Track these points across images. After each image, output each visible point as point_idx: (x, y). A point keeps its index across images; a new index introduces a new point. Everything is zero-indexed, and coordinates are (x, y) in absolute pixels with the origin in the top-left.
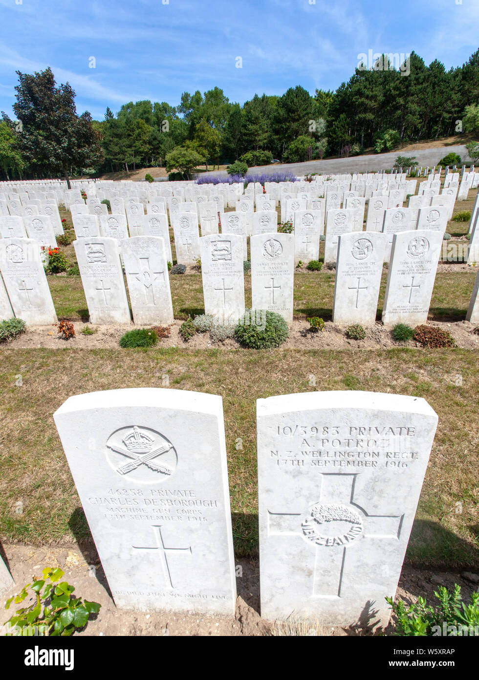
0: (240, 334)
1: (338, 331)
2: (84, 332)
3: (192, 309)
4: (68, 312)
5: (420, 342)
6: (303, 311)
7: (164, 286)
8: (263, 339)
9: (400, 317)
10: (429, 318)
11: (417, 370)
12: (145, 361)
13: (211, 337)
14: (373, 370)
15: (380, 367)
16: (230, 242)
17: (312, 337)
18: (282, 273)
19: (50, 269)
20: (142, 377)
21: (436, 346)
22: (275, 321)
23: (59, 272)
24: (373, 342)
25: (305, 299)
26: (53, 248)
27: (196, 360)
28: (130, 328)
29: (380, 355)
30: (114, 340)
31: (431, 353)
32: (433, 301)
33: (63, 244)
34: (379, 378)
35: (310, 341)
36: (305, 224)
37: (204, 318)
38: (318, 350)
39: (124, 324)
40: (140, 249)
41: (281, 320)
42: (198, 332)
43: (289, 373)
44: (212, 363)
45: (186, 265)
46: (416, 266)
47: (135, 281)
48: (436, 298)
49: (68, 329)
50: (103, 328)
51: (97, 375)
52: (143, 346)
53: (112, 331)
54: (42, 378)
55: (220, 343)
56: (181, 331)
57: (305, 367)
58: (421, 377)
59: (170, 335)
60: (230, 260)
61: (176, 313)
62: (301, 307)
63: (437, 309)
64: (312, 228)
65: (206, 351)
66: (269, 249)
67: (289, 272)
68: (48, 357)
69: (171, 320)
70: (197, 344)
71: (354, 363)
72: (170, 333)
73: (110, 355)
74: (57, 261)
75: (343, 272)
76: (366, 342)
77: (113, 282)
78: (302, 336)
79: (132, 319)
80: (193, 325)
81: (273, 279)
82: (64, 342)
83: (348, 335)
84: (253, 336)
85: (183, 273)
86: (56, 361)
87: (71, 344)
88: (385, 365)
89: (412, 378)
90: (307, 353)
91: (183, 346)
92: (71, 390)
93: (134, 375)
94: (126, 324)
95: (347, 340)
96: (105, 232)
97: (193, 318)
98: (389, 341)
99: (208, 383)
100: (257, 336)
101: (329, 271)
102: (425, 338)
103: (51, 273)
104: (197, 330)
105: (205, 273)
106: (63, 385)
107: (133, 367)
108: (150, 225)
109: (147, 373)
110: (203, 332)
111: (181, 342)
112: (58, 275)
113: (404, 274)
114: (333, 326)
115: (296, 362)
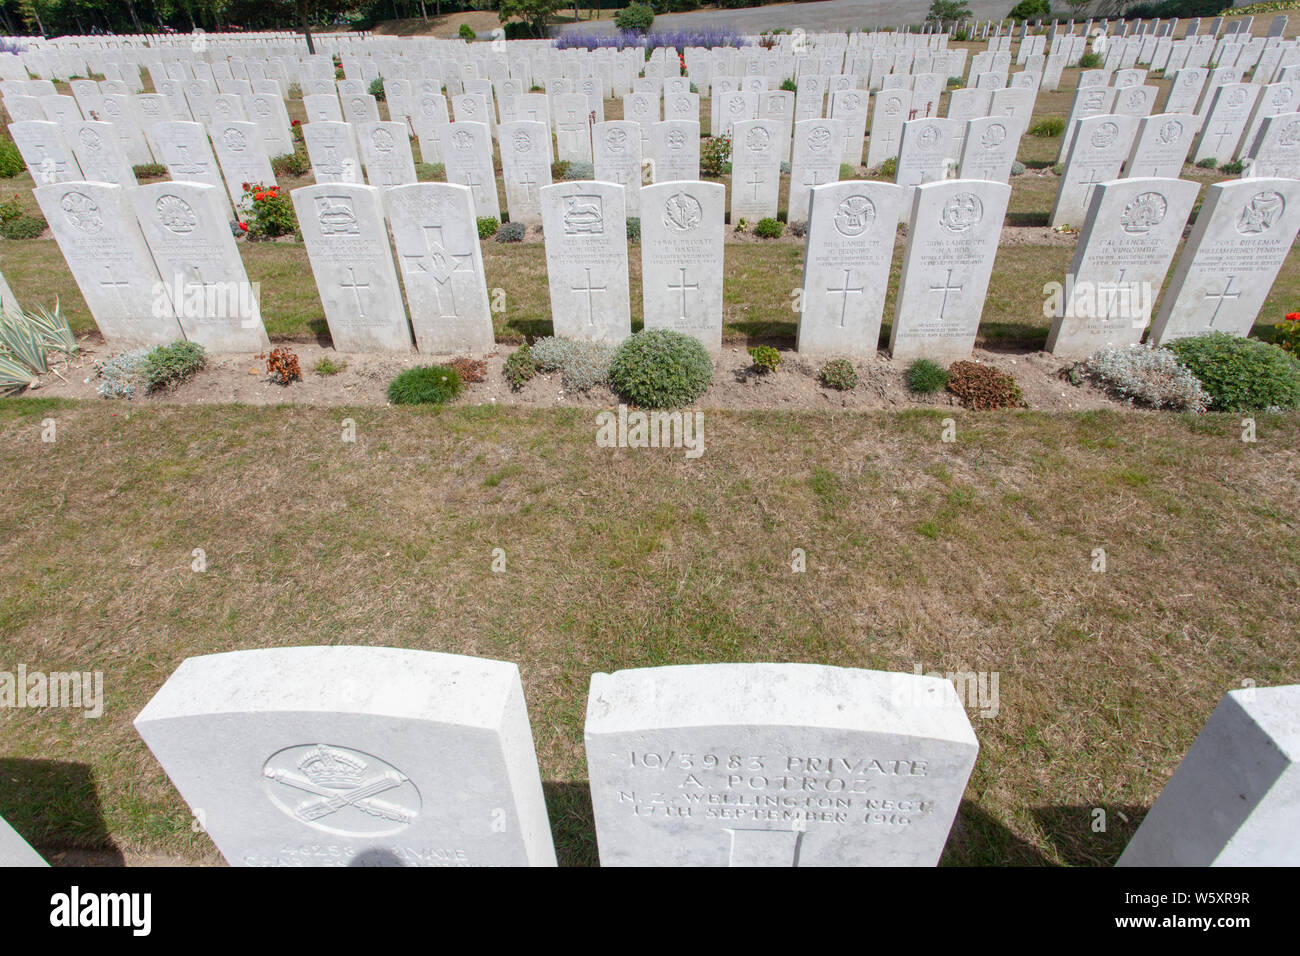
0: (619, 377)
1: (805, 371)
2: (319, 370)
3: (531, 322)
4: (292, 324)
5: (958, 395)
6: (741, 327)
7: (474, 280)
8: (663, 389)
9: (922, 345)
10: (977, 345)
11: (951, 459)
12: (433, 434)
13: (565, 383)
14: (868, 458)
15: (881, 452)
16: (600, 197)
17: (757, 384)
18: (701, 259)
19: (262, 229)
20: (425, 471)
21: (987, 405)
22: (686, 353)
23: (280, 235)
24: (870, 394)
25: (747, 300)
26: (268, 187)
27: (533, 432)
28: (411, 362)
29: (882, 425)
30: (378, 386)
31: (977, 421)
32: (987, 307)
33: (292, 172)
34: (877, 477)
35: (752, 392)
36: (753, 148)
37: (551, 344)
38: (766, 412)
39: (399, 352)
40: (425, 210)
41: (698, 350)
42: (540, 372)
43: (708, 463)
44: (562, 441)
45: (526, 224)
46: (957, 250)
47: (417, 272)
48: (992, 301)
49: (287, 364)
50: (358, 361)
51: (338, 465)
52: (433, 402)
53: (374, 367)
54: (230, 472)
55: (582, 395)
56: (508, 370)
57: (740, 450)
58: (957, 476)
59: (485, 377)
60: (600, 232)
61: (501, 330)
62: (740, 318)
63: (994, 325)
64: (766, 156)
65: (554, 413)
66: (677, 213)
67: (714, 258)
68: (246, 425)
69: (490, 346)
70: (538, 396)
71: (833, 442)
72: (486, 374)
73: (367, 419)
74: (276, 212)
75: (818, 259)
76: (858, 394)
77: (373, 272)
78: (738, 380)
79: (414, 342)
80: (530, 357)
81: (683, 270)
82: (280, 389)
83: (824, 381)
84: (643, 383)
85: (520, 240)
86: (259, 434)
87: (293, 394)
88: (890, 447)
89: (941, 476)
90: (745, 419)
91: (512, 399)
92: (283, 502)
93: (411, 466)
94: (403, 352)
95: (821, 390)
96: (369, 156)
97: (531, 342)
98: (901, 393)
99: (553, 485)
100: (651, 383)
101: (796, 239)
102: (969, 388)
103: (264, 236)
104: (539, 368)
105: (552, 257)
106: (270, 489)
107: (409, 448)
108: (455, 144)
109: (437, 462)
110: (549, 371)
111: (508, 392)
112: (280, 240)
113: (933, 263)
114: (798, 360)
115: (723, 439)
